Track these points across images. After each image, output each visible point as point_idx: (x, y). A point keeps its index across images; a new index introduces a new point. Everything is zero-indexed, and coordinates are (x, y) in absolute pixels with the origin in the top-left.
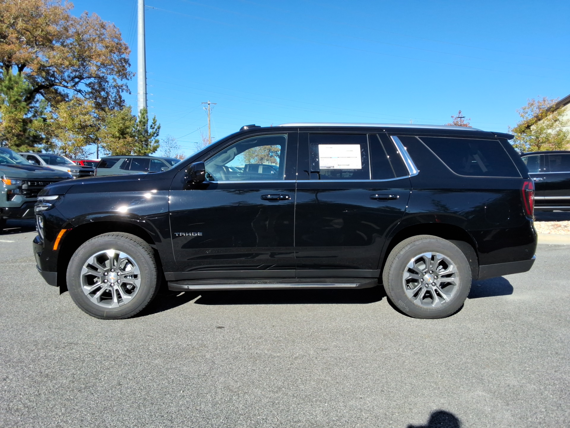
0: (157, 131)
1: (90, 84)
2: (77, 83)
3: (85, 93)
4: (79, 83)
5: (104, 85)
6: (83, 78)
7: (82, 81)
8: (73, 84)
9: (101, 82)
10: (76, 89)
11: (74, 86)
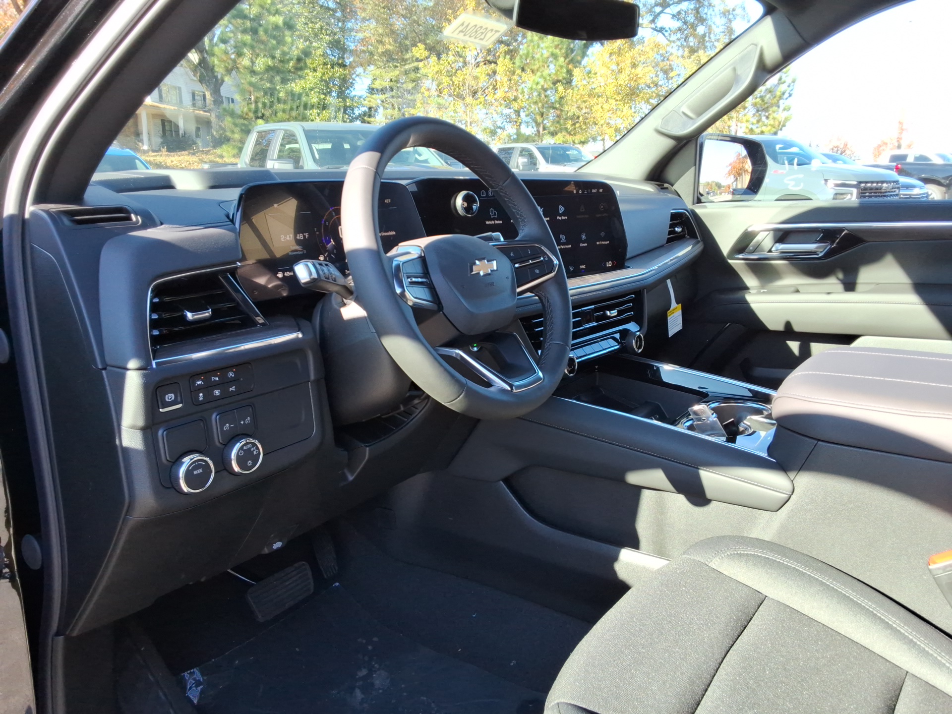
0: (791, 88)
1: (679, 13)
2: (657, 16)
3: (669, 31)
4: (662, 15)
5: (706, 14)
6: (669, 5)
7: (668, 10)
8: (651, 18)
9: (700, 7)
10: (656, 27)
11: (653, 21)
